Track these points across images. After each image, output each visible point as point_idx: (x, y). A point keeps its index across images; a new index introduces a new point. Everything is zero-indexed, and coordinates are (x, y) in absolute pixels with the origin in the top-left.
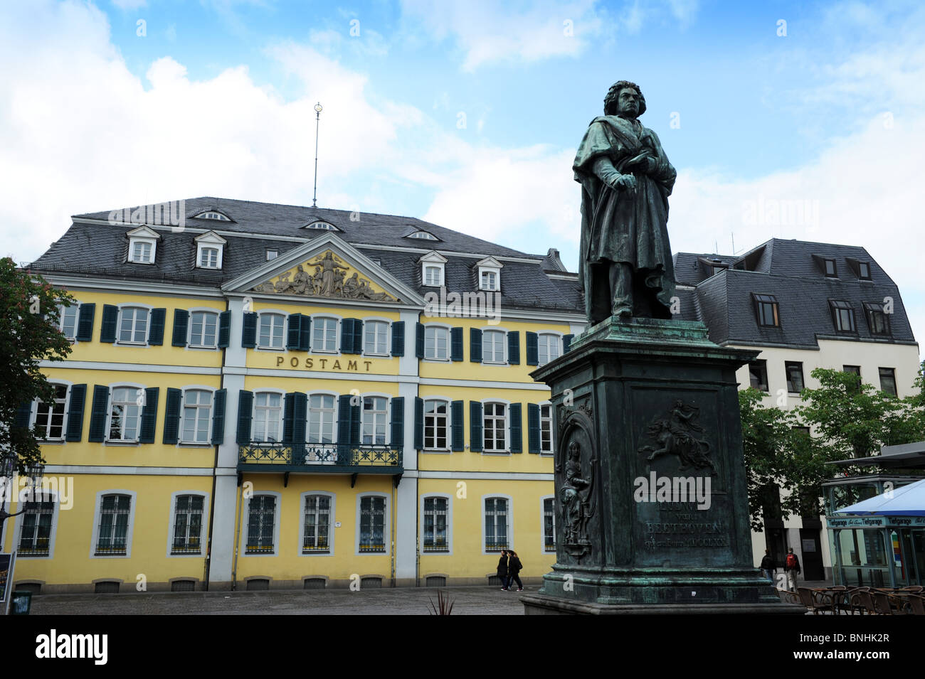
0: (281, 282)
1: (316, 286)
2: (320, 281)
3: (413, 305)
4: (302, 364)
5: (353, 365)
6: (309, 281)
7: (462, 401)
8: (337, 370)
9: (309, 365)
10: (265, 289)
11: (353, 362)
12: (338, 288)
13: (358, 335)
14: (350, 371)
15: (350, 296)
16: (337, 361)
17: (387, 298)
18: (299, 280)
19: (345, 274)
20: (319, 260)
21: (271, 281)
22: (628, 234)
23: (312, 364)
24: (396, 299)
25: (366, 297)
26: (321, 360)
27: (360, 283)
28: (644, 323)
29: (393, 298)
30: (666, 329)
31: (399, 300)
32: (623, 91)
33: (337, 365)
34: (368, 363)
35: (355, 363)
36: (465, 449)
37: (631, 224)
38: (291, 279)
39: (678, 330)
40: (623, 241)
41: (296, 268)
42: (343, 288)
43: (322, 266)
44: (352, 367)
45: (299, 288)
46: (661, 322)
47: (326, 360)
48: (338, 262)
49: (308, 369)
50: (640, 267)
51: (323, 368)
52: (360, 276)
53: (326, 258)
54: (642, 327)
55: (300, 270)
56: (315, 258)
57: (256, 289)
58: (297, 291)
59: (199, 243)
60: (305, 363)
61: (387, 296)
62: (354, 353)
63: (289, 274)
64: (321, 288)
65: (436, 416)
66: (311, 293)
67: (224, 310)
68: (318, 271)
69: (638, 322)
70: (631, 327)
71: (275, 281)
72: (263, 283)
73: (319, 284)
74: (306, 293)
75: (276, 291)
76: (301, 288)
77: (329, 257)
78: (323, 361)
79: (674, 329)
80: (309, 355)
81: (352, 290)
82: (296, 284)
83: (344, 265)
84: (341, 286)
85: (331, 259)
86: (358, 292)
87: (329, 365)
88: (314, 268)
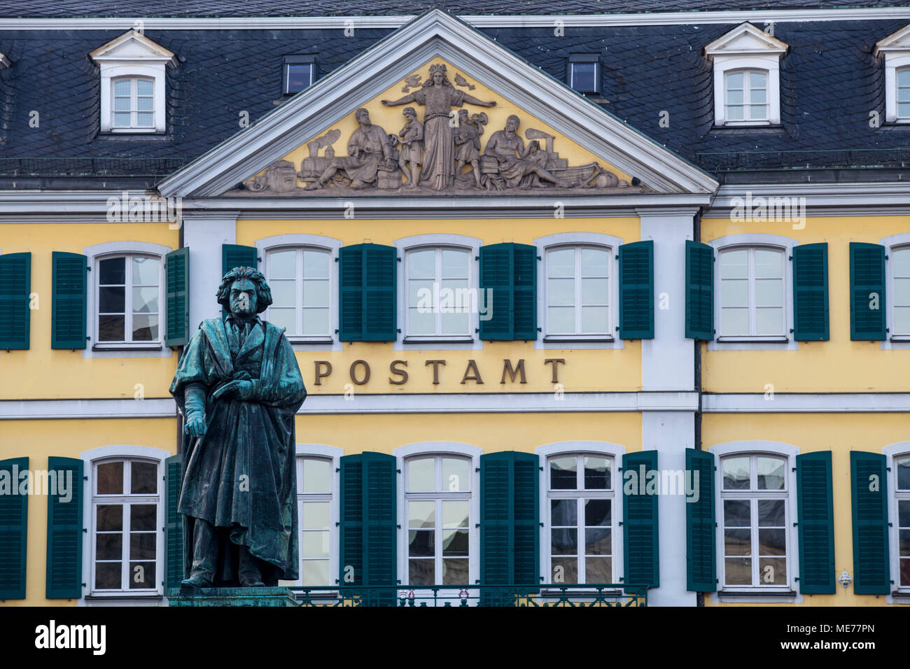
0: (313, 158)
1: (408, 162)
2: (416, 146)
3: (678, 194)
4: (381, 379)
5: (514, 371)
6: (387, 151)
7: (829, 454)
8: (472, 386)
9: (399, 378)
10: (273, 184)
11: (514, 365)
12: (468, 163)
13: (525, 288)
14: (508, 387)
15: (499, 184)
16: (472, 364)
17: (603, 180)
18: (361, 152)
19: (485, 122)
20: (412, 90)
21: (288, 158)
22: (209, 483)
23: (405, 375)
24: (629, 180)
25: (542, 180)
26: (428, 363)
27: (527, 142)
28: (208, 595)
29: (621, 176)
30: (234, 599)
31: (636, 182)
32: (235, 286)
33: (473, 373)
34: (555, 363)
35: (521, 364)
36: (839, 588)
37: (215, 469)
38: (341, 149)
39: (250, 599)
40: (203, 494)
41: (352, 116)
42: (480, 162)
43: (421, 104)
44: (513, 375)
45: (361, 171)
46: (231, 591)
47: (443, 362)
48: (465, 90)
49: (396, 389)
50: (216, 525)
51: (436, 383)
52: (528, 122)
53: (431, 83)
54: (206, 600)
55: (363, 119)
56: (403, 84)
57: (250, 183)
58: (356, 183)
59: (103, 67)
60: (388, 374)
61: (602, 172)
62: (516, 339)
63: (335, 135)
64: (418, 165)
65: (754, 498)
66: (395, 184)
67: (175, 247)
68: (410, 121)
69: (203, 594)
70: (192, 600)
71: (298, 157)
72: (269, 166)
73: (413, 155)
74: (381, 184)
75: (303, 185)
76: (368, 174)
77: (439, 78)
78: (436, 364)
79: (245, 599)
80: (397, 351)
81: (503, 166)
82: (354, 161)
83: (481, 94)
84: (474, 157)
85: (445, 82)
86: (518, 171)
87: (452, 376)
88: (401, 109)
